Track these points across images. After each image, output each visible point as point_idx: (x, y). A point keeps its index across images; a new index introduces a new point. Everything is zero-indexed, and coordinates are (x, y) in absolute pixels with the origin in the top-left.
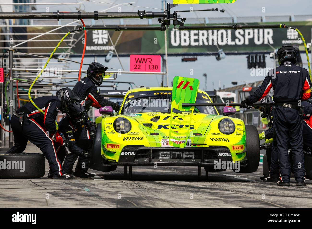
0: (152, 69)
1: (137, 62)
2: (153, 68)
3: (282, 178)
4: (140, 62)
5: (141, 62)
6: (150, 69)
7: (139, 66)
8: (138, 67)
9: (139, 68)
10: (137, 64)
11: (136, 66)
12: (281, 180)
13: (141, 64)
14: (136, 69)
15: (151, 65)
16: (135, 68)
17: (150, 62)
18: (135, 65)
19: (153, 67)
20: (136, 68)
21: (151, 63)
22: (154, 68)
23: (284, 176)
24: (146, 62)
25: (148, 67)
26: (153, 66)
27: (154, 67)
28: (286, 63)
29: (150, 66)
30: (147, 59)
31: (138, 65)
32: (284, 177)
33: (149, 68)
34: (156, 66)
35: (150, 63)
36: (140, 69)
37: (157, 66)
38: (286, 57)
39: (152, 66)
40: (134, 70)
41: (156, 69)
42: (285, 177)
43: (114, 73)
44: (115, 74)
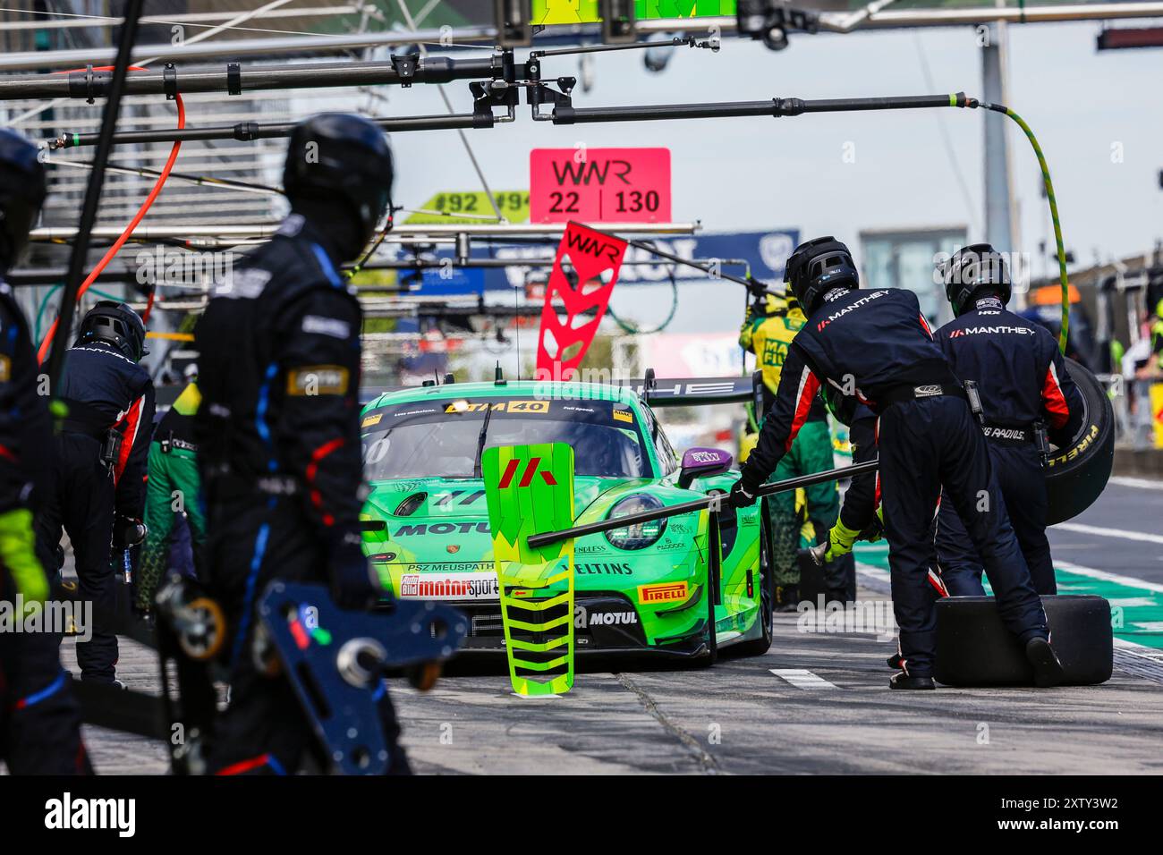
0: (632, 209)
1: (561, 181)
2: (636, 206)
3: (905, 662)
4: (576, 181)
5: (582, 178)
6: (621, 209)
7: (573, 197)
8: (566, 203)
9: (574, 207)
10: (565, 190)
11: (556, 197)
12: (904, 671)
13: (581, 189)
14: (560, 211)
15: (627, 190)
16: (553, 210)
17: (620, 176)
18: (552, 196)
19: (635, 201)
20: (558, 207)
21: (626, 182)
22: (640, 207)
23: (913, 657)
24: (602, 181)
25: (611, 203)
26: (635, 197)
27: (643, 201)
28: (831, 295)
29: (620, 195)
30: (608, 163)
31: (568, 196)
32: (913, 660)
33: (618, 206)
34: (652, 196)
35: (620, 182)
36: (577, 211)
37: (656, 194)
38: (824, 278)
39: (632, 194)
40: (547, 219)
41: (652, 206)
42: (916, 658)
43: (458, 234)
44: (463, 237)
